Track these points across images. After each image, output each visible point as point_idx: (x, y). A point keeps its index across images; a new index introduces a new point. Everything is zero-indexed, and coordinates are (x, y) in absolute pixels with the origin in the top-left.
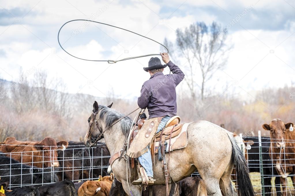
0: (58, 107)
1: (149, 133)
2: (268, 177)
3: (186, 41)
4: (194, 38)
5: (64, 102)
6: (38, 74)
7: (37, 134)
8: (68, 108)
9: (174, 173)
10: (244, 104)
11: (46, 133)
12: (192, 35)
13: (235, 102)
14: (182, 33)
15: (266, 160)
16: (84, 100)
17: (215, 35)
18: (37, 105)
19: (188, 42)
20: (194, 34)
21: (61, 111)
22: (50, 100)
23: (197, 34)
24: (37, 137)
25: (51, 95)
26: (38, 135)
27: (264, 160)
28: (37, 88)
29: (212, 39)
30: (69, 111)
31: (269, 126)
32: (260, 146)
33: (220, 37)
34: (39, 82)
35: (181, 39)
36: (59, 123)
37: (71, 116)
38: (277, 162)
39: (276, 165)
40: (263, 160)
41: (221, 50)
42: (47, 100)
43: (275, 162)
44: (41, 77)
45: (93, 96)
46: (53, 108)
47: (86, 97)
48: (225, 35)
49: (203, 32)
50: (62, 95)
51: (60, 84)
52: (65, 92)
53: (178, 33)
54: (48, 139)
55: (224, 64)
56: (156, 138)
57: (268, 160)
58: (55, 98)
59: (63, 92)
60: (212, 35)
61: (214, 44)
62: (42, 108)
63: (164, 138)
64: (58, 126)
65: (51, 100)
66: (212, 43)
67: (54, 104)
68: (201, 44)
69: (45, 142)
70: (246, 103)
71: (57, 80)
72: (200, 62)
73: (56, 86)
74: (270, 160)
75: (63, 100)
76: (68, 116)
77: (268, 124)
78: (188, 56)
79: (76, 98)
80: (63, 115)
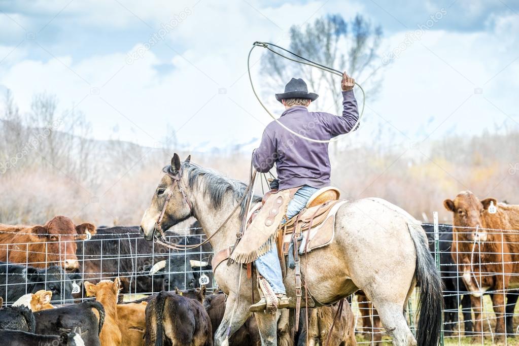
0: (75, 164)
1: (272, 217)
2: (450, 295)
3: (308, 49)
4: (321, 43)
5: (87, 155)
6: (39, 104)
7: (36, 213)
8: (93, 166)
9: (318, 289)
10: (410, 165)
11: (53, 211)
12: (318, 37)
13: (394, 160)
14: (301, 34)
15: (446, 265)
16: (123, 153)
17: (360, 38)
18: (36, 160)
19: (312, 51)
20: (321, 37)
21: (81, 172)
22: (60, 152)
23: (329, 36)
24: (36, 218)
25: (62, 143)
26: (38, 215)
27: (444, 265)
28: (37, 129)
29: (355, 45)
30: (95, 173)
31: (453, 203)
32: (435, 239)
33: (370, 42)
34: (40, 118)
35: (299, 44)
36: (77, 193)
37: (99, 182)
38: (465, 269)
39: (463, 273)
40: (442, 265)
41: (370, 66)
42: (55, 151)
43: (461, 268)
44: (44, 110)
45: (138, 146)
46: (66, 166)
47: (126, 146)
48: (379, 38)
49: (338, 32)
50: (83, 142)
51: (78, 123)
52: (88, 137)
53: (294, 33)
54: (60, 218)
55: (375, 91)
56: (288, 227)
57: (451, 265)
58: (70, 148)
59: (83, 136)
60: (355, 38)
61: (359, 55)
62: (46, 165)
63: (300, 227)
64: (74, 198)
65: (63, 152)
66: (354, 53)
67: (68, 159)
68: (335, 55)
69: (54, 223)
70: (414, 163)
71: (73, 115)
72: (332, 87)
73: (72, 127)
74: (454, 265)
75: (84, 151)
76: (92, 181)
77: (452, 200)
78: (311, 75)
79: (108, 148)
80: (85, 179)
